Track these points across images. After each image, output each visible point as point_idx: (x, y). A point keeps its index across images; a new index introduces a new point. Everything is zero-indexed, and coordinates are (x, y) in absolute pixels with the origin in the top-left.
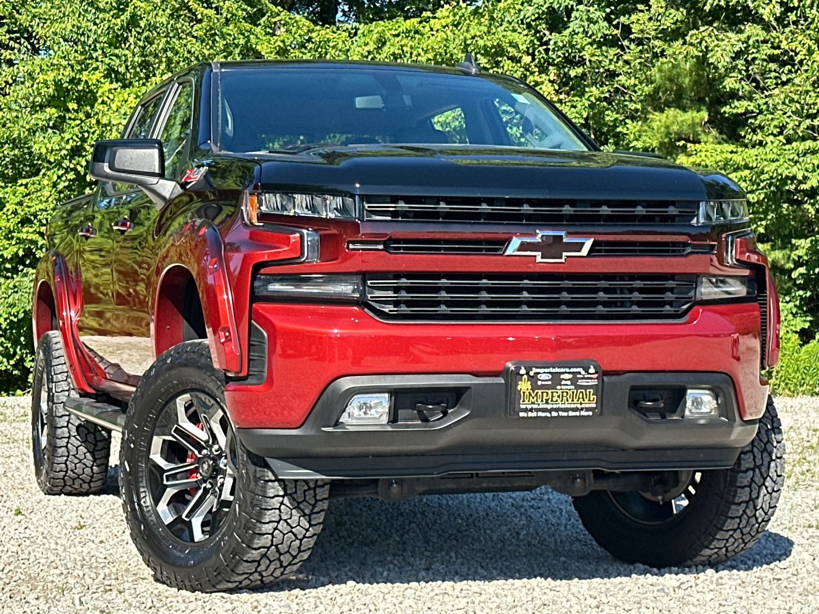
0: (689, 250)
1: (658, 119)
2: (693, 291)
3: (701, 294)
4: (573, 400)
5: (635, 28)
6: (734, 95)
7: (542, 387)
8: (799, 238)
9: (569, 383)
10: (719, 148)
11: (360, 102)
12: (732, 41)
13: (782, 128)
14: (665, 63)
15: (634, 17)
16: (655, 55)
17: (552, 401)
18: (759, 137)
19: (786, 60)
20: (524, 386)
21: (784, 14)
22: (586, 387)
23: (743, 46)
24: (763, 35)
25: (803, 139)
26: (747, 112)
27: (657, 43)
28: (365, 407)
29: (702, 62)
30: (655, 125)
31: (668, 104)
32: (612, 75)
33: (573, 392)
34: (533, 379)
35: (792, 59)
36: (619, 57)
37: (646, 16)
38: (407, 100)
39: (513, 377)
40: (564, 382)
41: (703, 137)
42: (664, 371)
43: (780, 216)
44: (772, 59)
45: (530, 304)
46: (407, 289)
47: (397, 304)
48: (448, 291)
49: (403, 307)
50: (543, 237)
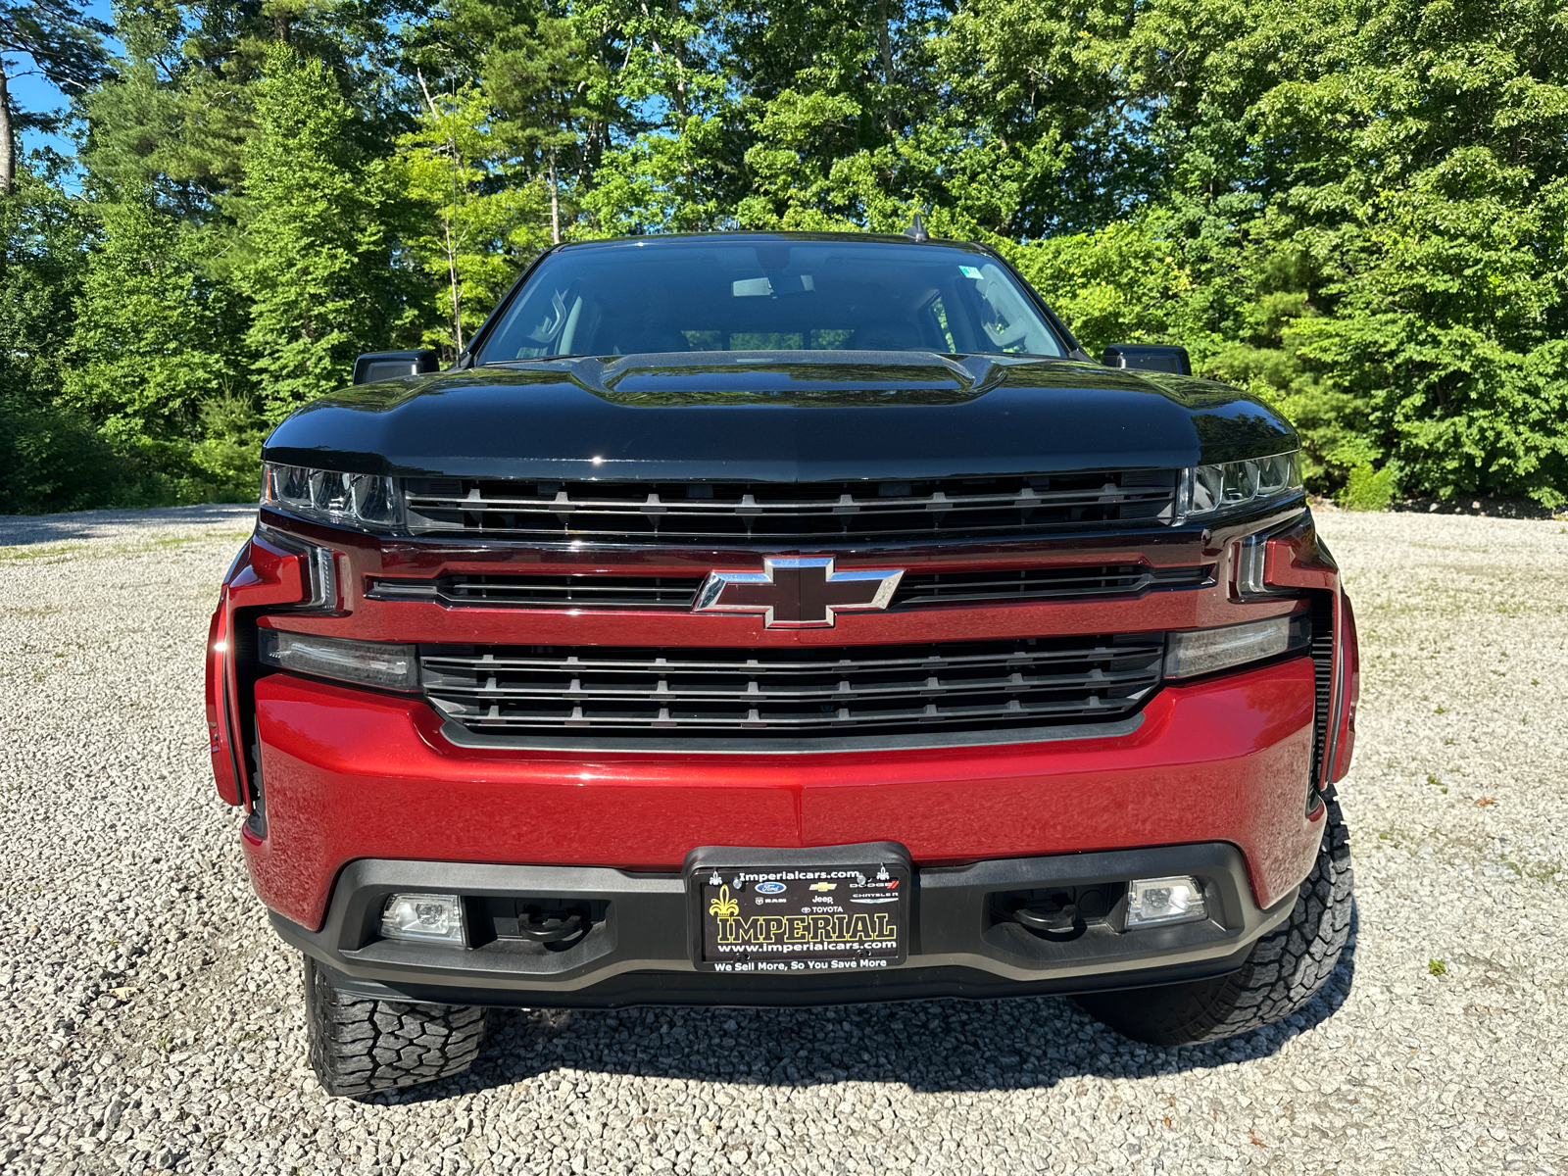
0: (1148, 579)
1: (1268, 301)
2: (1159, 661)
3: (1178, 662)
4: (841, 935)
5: (1253, 231)
6: (1330, 279)
7: (766, 909)
8: (1377, 388)
9: (829, 900)
10: (1315, 320)
11: (742, 288)
12: (1331, 237)
13: (1368, 304)
14: (1276, 257)
15: (1252, 223)
16: (1269, 252)
17: (791, 937)
18: (1348, 311)
19: (1375, 250)
20: (723, 908)
21: (1375, 214)
22: (871, 909)
23: (1339, 241)
24: (1355, 231)
25: (1385, 312)
26: (1340, 292)
27: (1271, 242)
28: (433, 911)
29: (1305, 255)
30: (1265, 305)
31: (1277, 289)
32: (1233, 267)
33: (841, 920)
34: (745, 895)
35: (1380, 249)
36: (1239, 254)
37: (1262, 221)
38: (807, 282)
39: (701, 891)
40: (817, 899)
41: (1303, 313)
42: (1074, 853)
43: (1363, 372)
44: (1363, 250)
45: (764, 709)
46: (503, 678)
47: (485, 705)
48: (586, 679)
49: (493, 715)
50: (777, 572)
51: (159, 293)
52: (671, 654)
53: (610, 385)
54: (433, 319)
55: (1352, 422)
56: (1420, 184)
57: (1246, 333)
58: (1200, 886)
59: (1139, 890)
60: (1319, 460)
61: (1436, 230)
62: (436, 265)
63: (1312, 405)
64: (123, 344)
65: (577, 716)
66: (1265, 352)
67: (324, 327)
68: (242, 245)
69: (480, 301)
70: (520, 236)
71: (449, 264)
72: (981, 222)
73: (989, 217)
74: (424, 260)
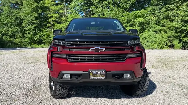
0: (125, 49)
1: (164, 20)
3: (128, 56)
4: (100, 76)
11: (92, 23)
12: (172, 12)
17: (96, 77)
20: (91, 74)
22: (103, 74)
28: (67, 76)
34: (93, 73)
38: (99, 23)
39: (89, 73)
40: (98, 73)
45: (94, 59)
46: (74, 57)
47: (72, 59)
48: (80, 57)
49: (73, 60)
50: (95, 48)
51: (11, 19)
52: (87, 55)
53: (82, 33)
54: (48, 23)
55: (175, 37)
56: (184, 5)
57: (161, 25)
58: (130, 75)
59: (125, 75)
60: (171, 42)
61: (186, 11)
62: (49, 15)
63: (170, 35)
64: (5, 26)
65: (79, 60)
66: (163, 27)
67: (33, 24)
68: (22, 12)
69: (55, 20)
70: (61, 11)
71: (51, 15)
72: (124, 10)
73: (125, 9)
74: (48, 15)
